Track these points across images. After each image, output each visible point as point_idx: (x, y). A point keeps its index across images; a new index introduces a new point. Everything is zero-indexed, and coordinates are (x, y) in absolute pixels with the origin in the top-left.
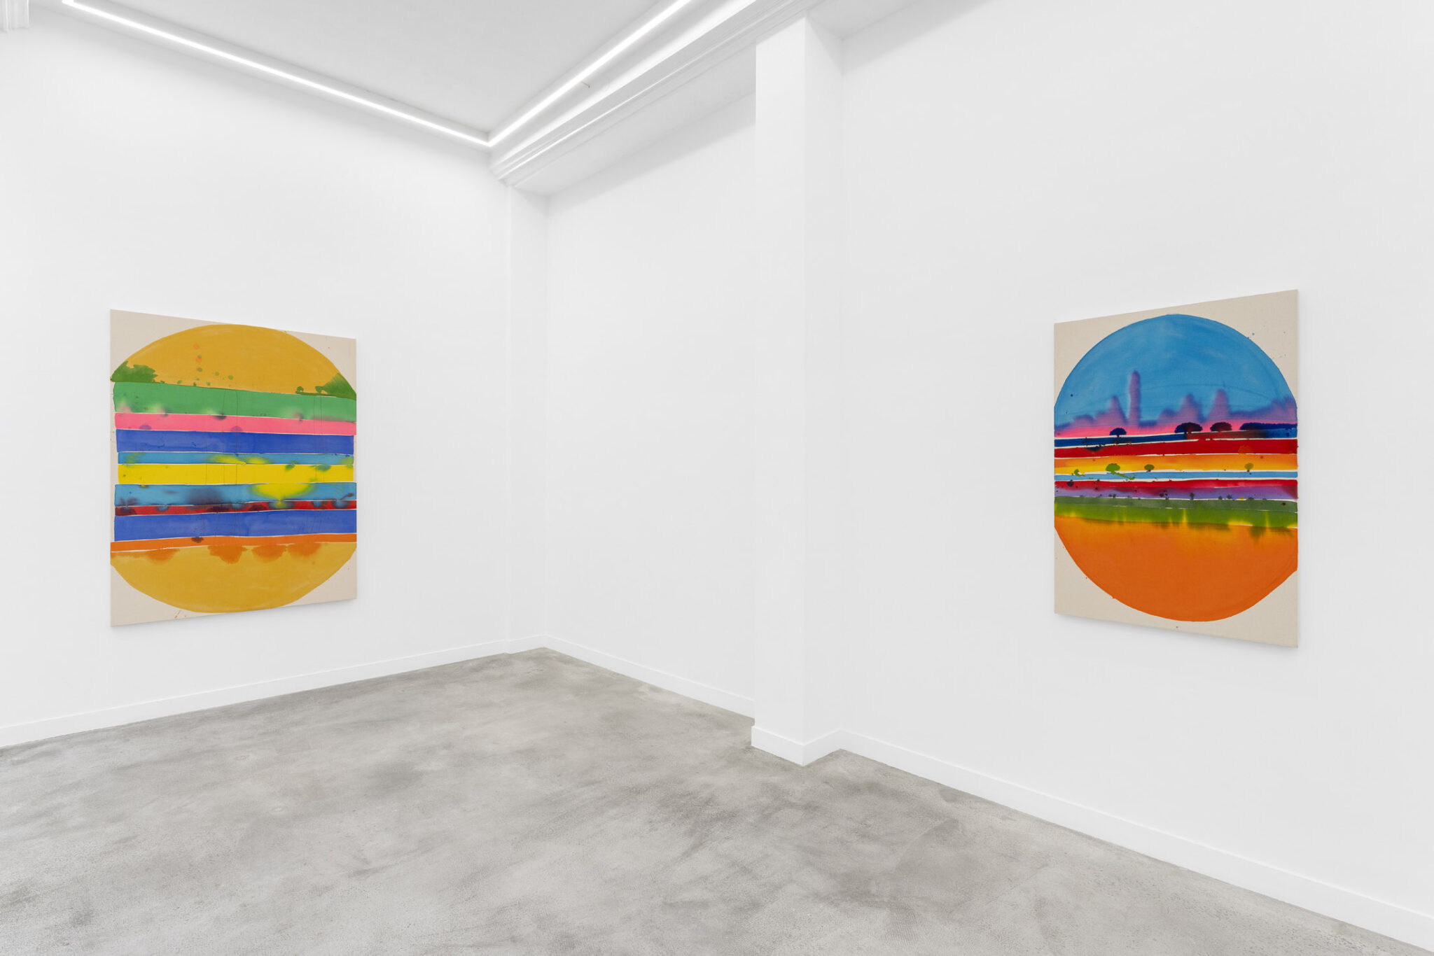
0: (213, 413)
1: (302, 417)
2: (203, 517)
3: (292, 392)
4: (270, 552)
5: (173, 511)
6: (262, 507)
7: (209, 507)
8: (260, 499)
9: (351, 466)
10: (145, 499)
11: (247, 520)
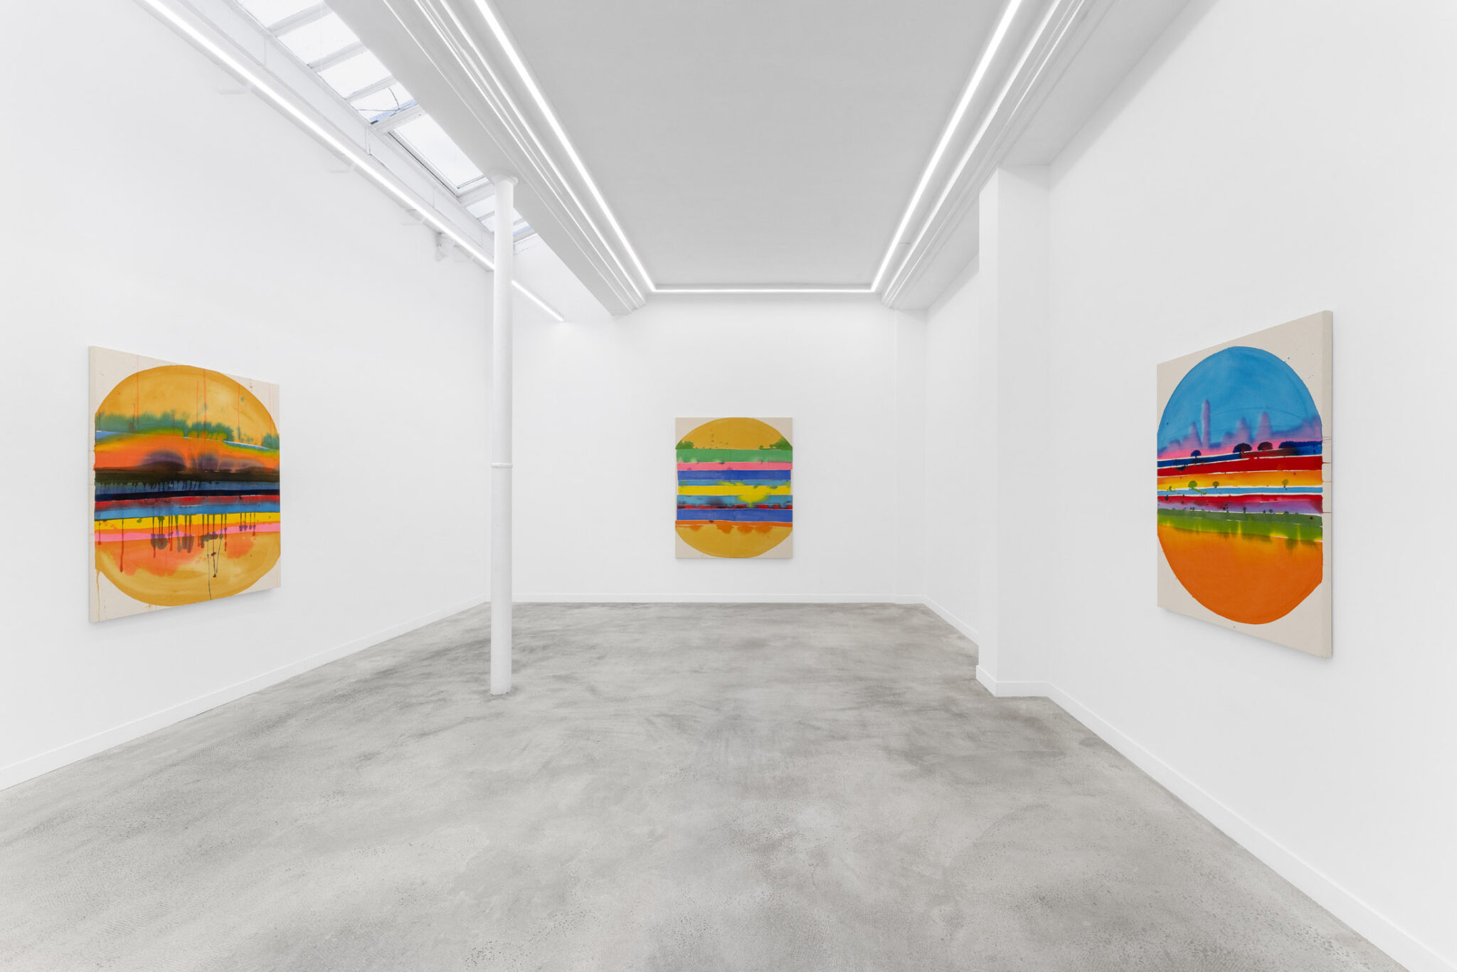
0: (718, 461)
1: (762, 461)
2: (714, 511)
3: (757, 449)
4: (746, 530)
5: (700, 507)
6: (742, 507)
7: (716, 506)
8: (741, 503)
9: (789, 486)
10: (689, 502)
11: (735, 513)
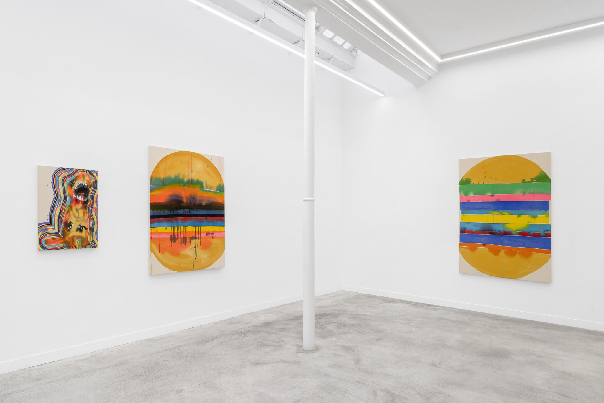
0: (490, 194)
1: (524, 193)
2: (486, 236)
3: (520, 182)
4: (511, 254)
5: (477, 232)
6: (507, 233)
7: (488, 232)
8: (507, 230)
9: (548, 216)
10: (469, 228)
11: (502, 238)
